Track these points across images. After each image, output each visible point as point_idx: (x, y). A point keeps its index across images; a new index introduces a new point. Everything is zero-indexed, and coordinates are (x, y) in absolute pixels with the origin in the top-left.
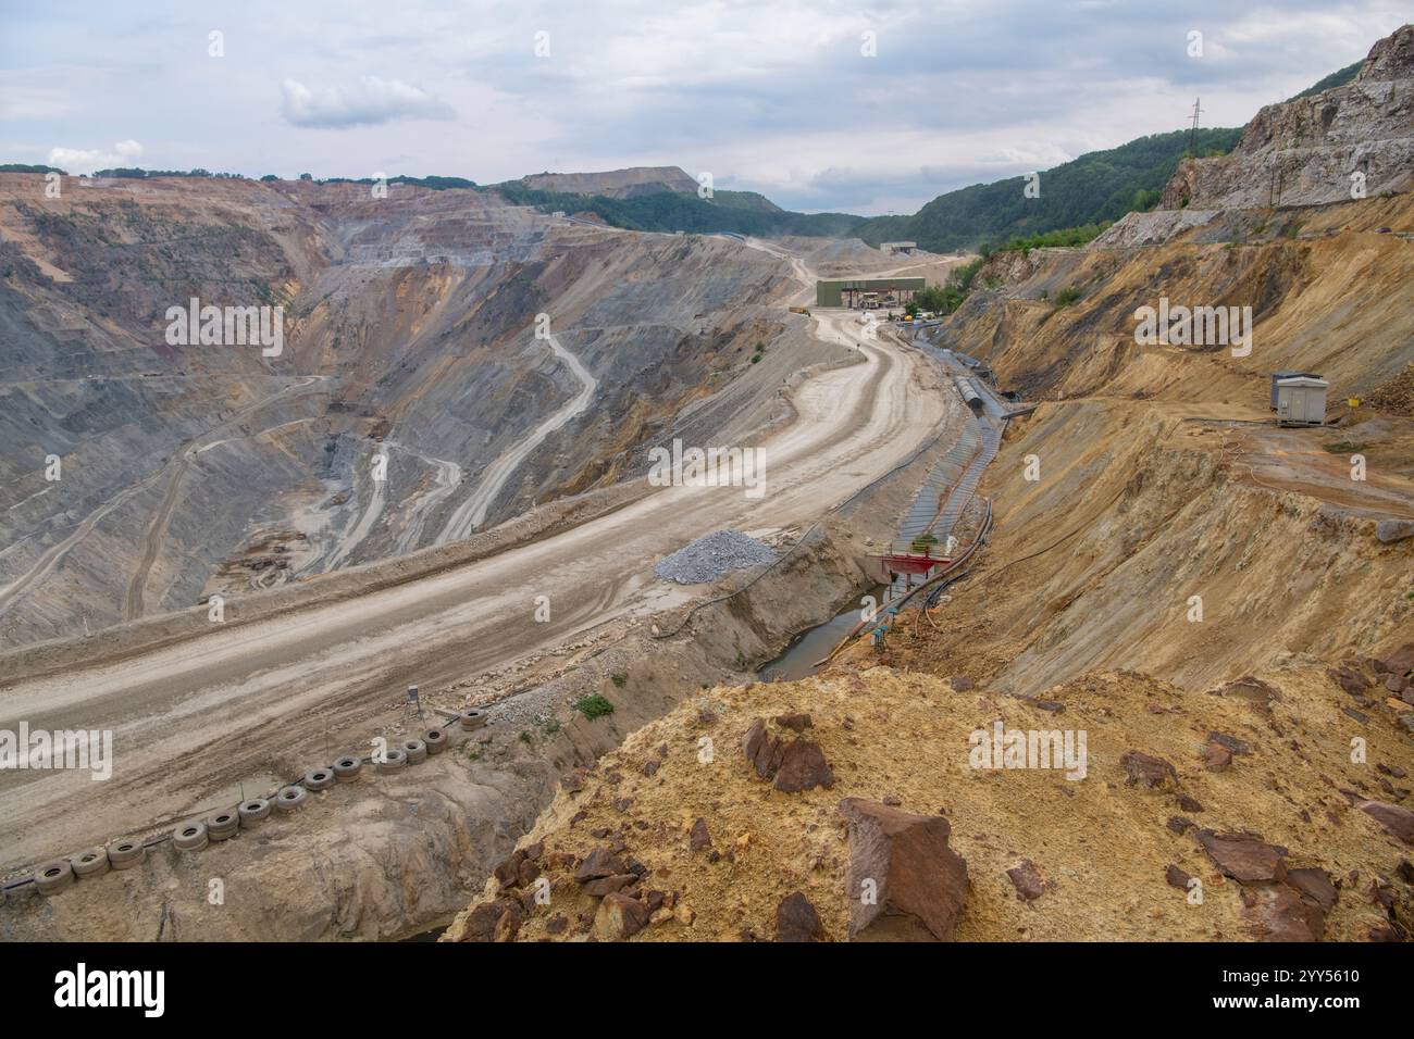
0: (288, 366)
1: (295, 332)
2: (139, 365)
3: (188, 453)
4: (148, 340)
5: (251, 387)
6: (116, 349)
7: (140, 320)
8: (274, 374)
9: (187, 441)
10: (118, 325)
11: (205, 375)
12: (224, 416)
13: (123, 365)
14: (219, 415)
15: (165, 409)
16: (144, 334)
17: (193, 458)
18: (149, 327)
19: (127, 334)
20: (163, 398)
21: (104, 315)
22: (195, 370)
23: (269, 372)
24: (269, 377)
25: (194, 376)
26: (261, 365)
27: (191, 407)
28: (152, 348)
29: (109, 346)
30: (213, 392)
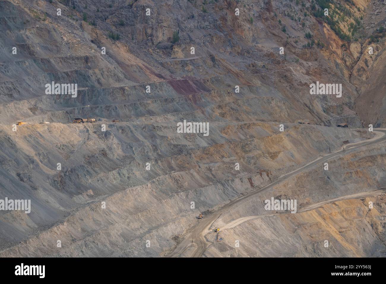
0: (348, 112)
1: (361, 63)
2: (153, 106)
3: (206, 231)
4: (166, 73)
5: (295, 142)
6: (127, 84)
7: (159, 46)
8: (328, 124)
9: (207, 213)
10: (131, 51)
11: (235, 123)
12: (257, 180)
13: (134, 106)
14: (250, 179)
15: (182, 168)
16: (162, 64)
17: (211, 238)
18: (169, 54)
19: (140, 63)
20: (180, 152)
21: (115, 38)
22: (223, 115)
23: (320, 121)
24: (322, 128)
25: (222, 124)
26: (311, 111)
27: (215, 167)
28: (171, 83)
29: (119, 80)
30: (244, 147)
